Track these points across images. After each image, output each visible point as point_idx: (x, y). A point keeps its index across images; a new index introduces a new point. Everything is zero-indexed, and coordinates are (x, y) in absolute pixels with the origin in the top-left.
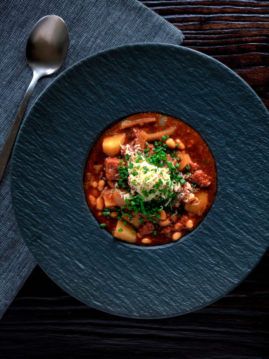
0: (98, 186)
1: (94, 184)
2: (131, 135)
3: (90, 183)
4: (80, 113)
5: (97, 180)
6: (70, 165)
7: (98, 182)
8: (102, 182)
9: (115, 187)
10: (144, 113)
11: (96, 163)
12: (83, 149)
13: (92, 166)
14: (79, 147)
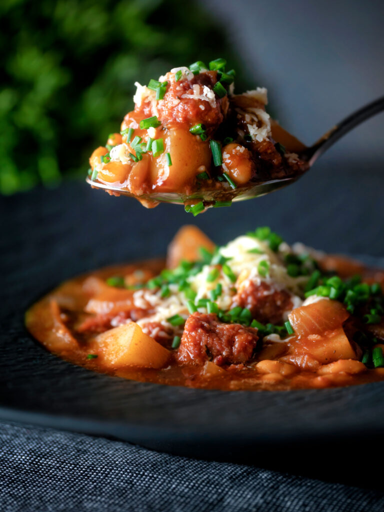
1: (271, 377)
3: (267, 384)
5: (256, 374)
8: (264, 366)
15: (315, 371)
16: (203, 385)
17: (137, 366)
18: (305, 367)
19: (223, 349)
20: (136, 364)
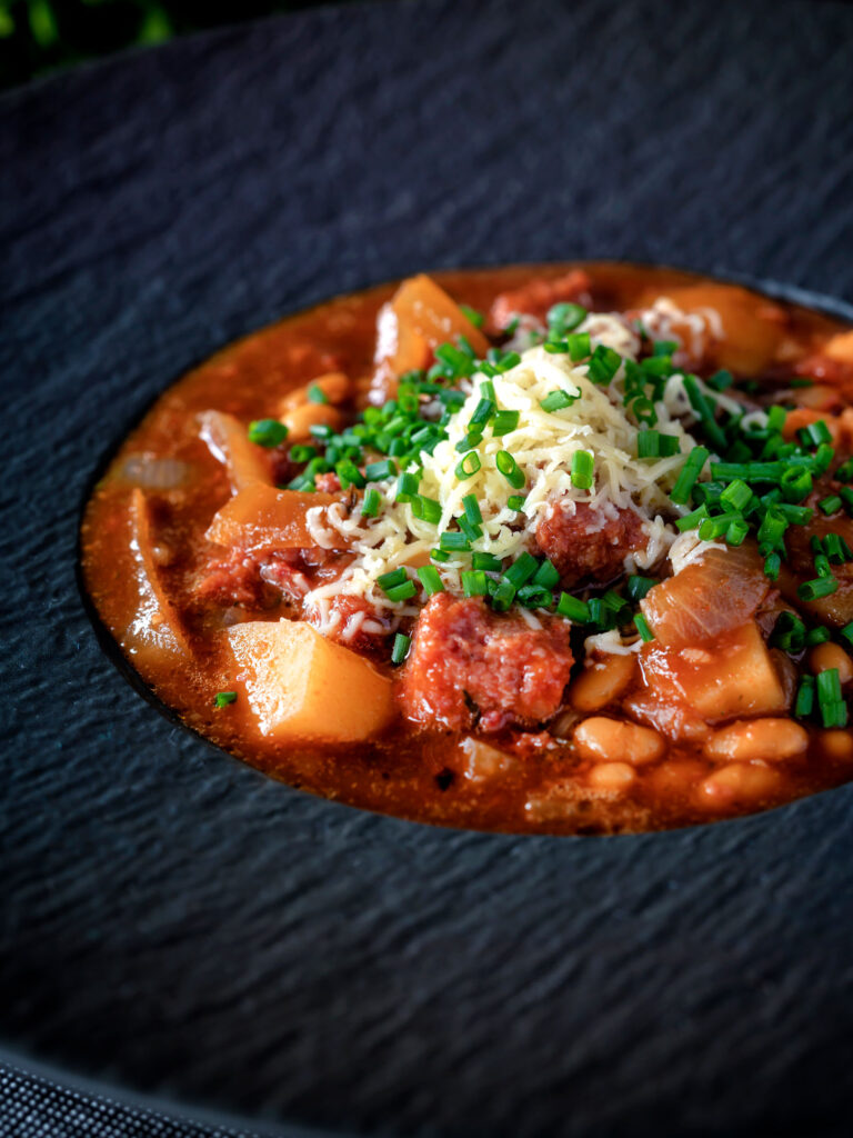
0: (625, 760)
1: (610, 780)
2: (236, 604)
3: (602, 801)
4: (40, 819)
5: (578, 764)
6: (460, 883)
7: (594, 761)
8: (592, 736)
9: (624, 651)
10: (78, 553)
11: (448, 779)
12: (336, 824)
13: (471, 794)
14: (316, 844)
15: (698, 747)
16: (465, 808)
17: (321, 738)
18: (680, 738)
19: (501, 695)
20: (319, 735)
